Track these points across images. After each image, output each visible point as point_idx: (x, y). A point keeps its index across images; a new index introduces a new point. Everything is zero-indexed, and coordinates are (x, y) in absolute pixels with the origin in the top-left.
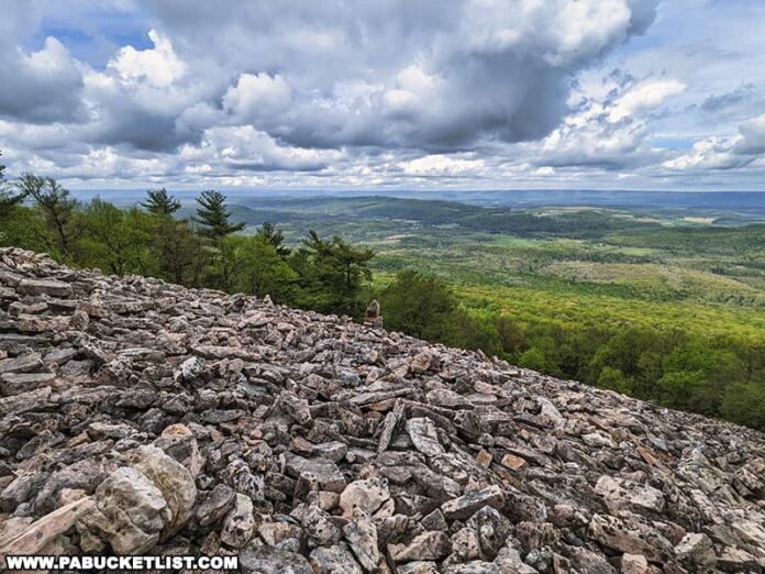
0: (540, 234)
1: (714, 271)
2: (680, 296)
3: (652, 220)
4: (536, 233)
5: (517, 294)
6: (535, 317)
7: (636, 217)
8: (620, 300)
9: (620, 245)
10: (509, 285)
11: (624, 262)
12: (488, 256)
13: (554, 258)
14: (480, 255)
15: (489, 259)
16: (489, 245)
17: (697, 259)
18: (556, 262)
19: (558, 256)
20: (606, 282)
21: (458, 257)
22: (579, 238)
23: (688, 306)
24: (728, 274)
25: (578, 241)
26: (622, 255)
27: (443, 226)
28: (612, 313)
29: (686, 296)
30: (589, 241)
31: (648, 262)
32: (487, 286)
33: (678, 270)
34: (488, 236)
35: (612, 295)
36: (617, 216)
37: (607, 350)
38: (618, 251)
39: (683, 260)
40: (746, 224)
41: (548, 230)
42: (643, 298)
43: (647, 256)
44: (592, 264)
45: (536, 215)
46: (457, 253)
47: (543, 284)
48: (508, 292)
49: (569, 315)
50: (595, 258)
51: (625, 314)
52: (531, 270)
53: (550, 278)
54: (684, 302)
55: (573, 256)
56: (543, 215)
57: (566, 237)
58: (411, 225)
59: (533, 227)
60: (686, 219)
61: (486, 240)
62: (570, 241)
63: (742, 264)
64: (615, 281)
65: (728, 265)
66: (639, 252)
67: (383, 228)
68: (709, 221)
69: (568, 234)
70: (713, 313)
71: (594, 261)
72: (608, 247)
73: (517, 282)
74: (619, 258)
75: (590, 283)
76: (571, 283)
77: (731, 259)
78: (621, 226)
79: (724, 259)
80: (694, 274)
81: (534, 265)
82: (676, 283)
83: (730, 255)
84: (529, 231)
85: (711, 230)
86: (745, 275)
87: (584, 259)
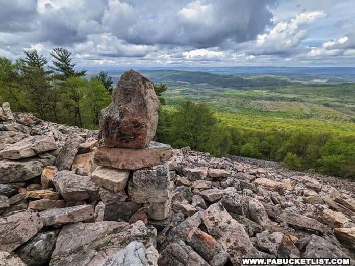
1: (325, 105)
2: (309, 117)
3: (298, 81)
4: (245, 88)
5: (235, 117)
7: (291, 79)
9: (283, 93)
10: (231, 112)
11: (284, 101)
12: (222, 98)
13: (253, 99)
14: (218, 98)
15: (222, 100)
16: (222, 93)
17: (318, 99)
18: (253, 101)
19: (254, 98)
20: (275, 110)
21: (208, 99)
22: (264, 90)
23: (312, 121)
24: (331, 106)
25: (264, 91)
26: (284, 97)
27: (201, 84)
28: (278, 125)
29: (311, 117)
30: (269, 91)
31: (295, 101)
32: (221, 113)
33: (308, 104)
34: (222, 89)
35: (278, 117)
36: (283, 79)
38: (282, 96)
39: (311, 100)
41: (250, 86)
42: (292, 118)
43: (295, 98)
44: (270, 102)
45: (244, 78)
46: (207, 97)
47: (247, 112)
48: (231, 115)
49: (259, 126)
50: (271, 99)
51: (284, 125)
52: (241, 105)
53: (249, 109)
54: (310, 120)
55: (261, 98)
56: (248, 79)
57: (258, 89)
58: (185, 84)
59: (243, 84)
60: (314, 80)
61: (220, 91)
62: (260, 91)
63: (338, 102)
64: (281, 111)
65: (331, 102)
66: (292, 96)
67: (172, 86)
68: (324, 81)
69: (259, 88)
70: (323, 124)
71: (270, 100)
72: (277, 94)
73: (235, 111)
74: (282, 99)
75: (268, 111)
76: (260, 111)
77: (333, 99)
78: (285, 84)
79: (330, 99)
80: (315, 106)
81: (243, 103)
82: (307, 111)
83: (333, 97)
84: (241, 86)
85: (325, 85)
86: (338, 106)
87: (267, 99)
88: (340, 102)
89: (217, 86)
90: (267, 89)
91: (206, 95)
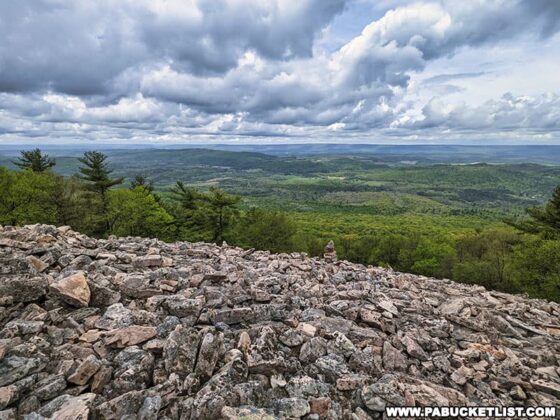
0: (317, 174)
1: (419, 194)
2: (402, 211)
3: (383, 163)
4: (315, 174)
5: (306, 217)
6: (319, 232)
7: (375, 161)
8: (369, 216)
9: (367, 180)
10: (299, 211)
11: (369, 191)
12: (284, 191)
13: (327, 190)
15: (285, 193)
16: (284, 183)
17: (409, 186)
18: (329, 193)
19: (329, 189)
20: (359, 205)
22: (341, 176)
23: (407, 217)
24: (426, 195)
25: (341, 178)
26: (368, 186)
28: (366, 225)
29: (405, 211)
30: (348, 178)
31: (383, 190)
33: (400, 194)
34: (282, 177)
36: (364, 161)
39: (402, 188)
41: (322, 172)
43: (382, 186)
45: (313, 161)
46: (262, 190)
47: (322, 209)
48: (300, 215)
49: (341, 228)
50: (352, 189)
51: (373, 225)
52: (313, 199)
53: (325, 204)
55: (338, 189)
56: (318, 161)
57: (333, 175)
58: (226, 170)
59: (312, 169)
60: (402, 162)
62: (337, 178)
63: (432, 189)
64: (366, 205)
65: (425, 189)
66: (378, 184)
68: (414, 163)
69: (335, 173)
70: (420, 220)
72: (360, 181)
73: (305, 208)
74: (367, 188)
76: (339, 207)
77: (427, 186)
79: (424, 186)
80: (408, 196)
81: (315, 196)
82: (399, 204)
83: (426, 183)
84: (310, 172)
85: (416, 168)
86: (435, 195)
87: (346, 189)
88: (436, 190)
89: (275, 172)
90: (345, 175)
91: (261, 187)
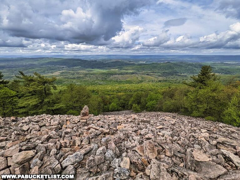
0: (106, 68)
1: (147, 75)
2: (141, 82)
3: (133, 63)
6: (109, 93)
7: (130, 62)
8: (129, 84)
10: (100, 84)
11: (128, 74)
12: (92, 76)
13: (111, 75)
14: (89, 76)
15: (92, 77)
16: (92, 72)
17: (143, 72)
18: (112, 76)
19: (112, 74)
20: (124, 80)
21: (82, 77)
22: (117, 69)
24: (150, 75)
25: (116, 69)
27: (76, 67)
28: (128, 88)
29: (142, 82)
30: (119, 69)
31: (134, 74)
32: (93, 86)
33: (140, 75)
35: (127, 84)
36: (125, 62)
37: (133, 99)
38: (126, 71)
39: (141, 72)
40: (151, 63)
41: (108, 67)
42: (134, 83)
43: (133, 72)
44: (121, 76)
45: (104, 62)
46: (82, 76)
47: (110, 83)
48: (100, 86)
49: (118, 91)
50: (121, 74)
51: (130, 88)
52: (105, 79)
53: (111, 81)
54: (142, 83)
55: (116, 74)
56: (106, 62)
57: (113, 68)
59: (104, 66)
60: (140, 62)
61: (90, 71)
62: (115, 69)
63: (152, 72)
64: (127, 80)
65: (149, 73)
66: (131, 71)
68: (144, 62)
69: (114, 68)
70: (148, 85)
72: (124, 70)
73: (102, 83)
74: (127, 73)
75: (121, 81)
76: (117, 81)
77: (150, 72)
78: (127, 64)
80: (143, 76)
81: (106, 78)
82: (140, 79)
83: (149, 70)
84: (103, 67)
85: (145, 64)
86: (153, 75)
87: (119, 74)
88: (153, 73)
89: (87, 68)
90: (118, 68)
91: (81, 74)
